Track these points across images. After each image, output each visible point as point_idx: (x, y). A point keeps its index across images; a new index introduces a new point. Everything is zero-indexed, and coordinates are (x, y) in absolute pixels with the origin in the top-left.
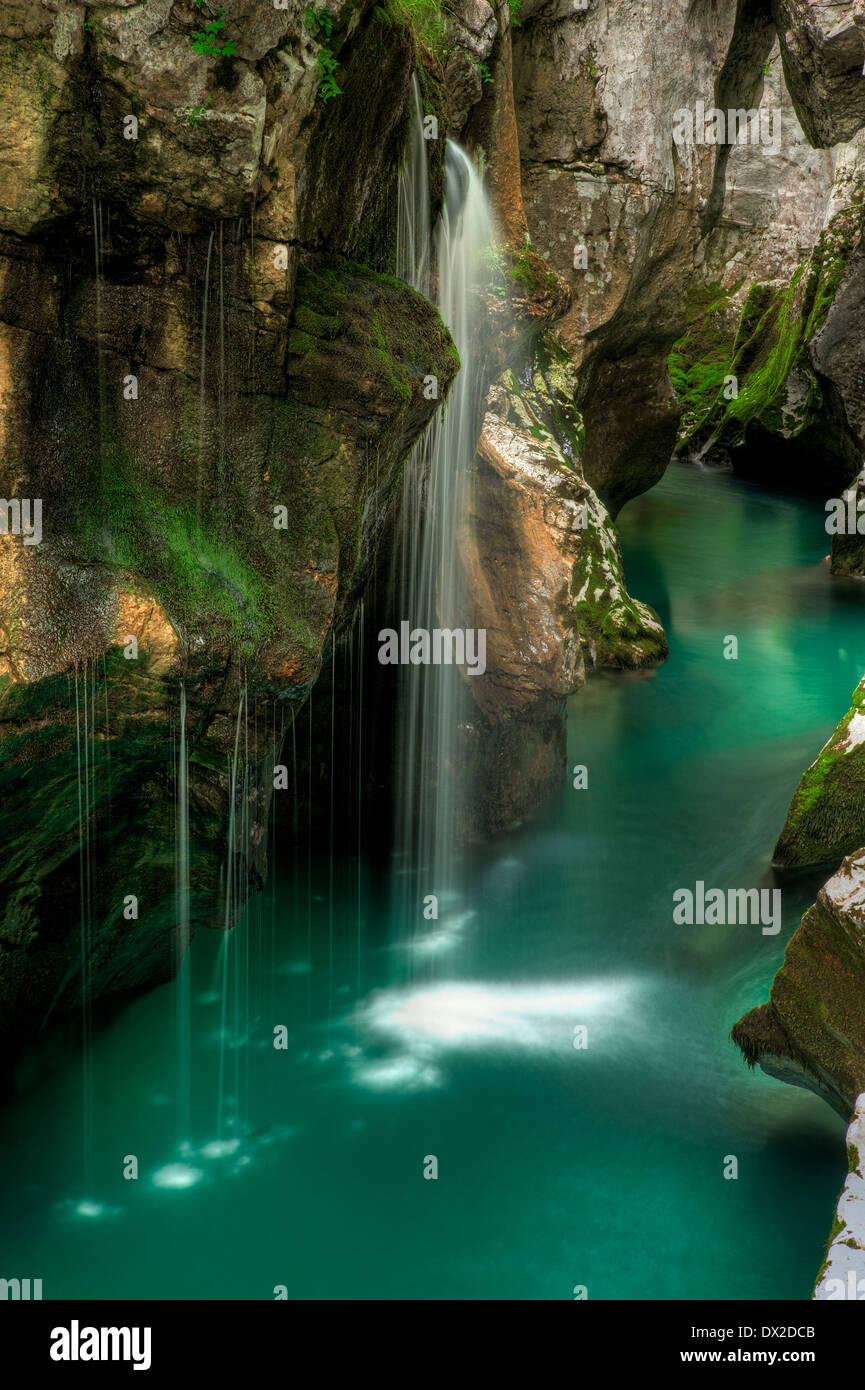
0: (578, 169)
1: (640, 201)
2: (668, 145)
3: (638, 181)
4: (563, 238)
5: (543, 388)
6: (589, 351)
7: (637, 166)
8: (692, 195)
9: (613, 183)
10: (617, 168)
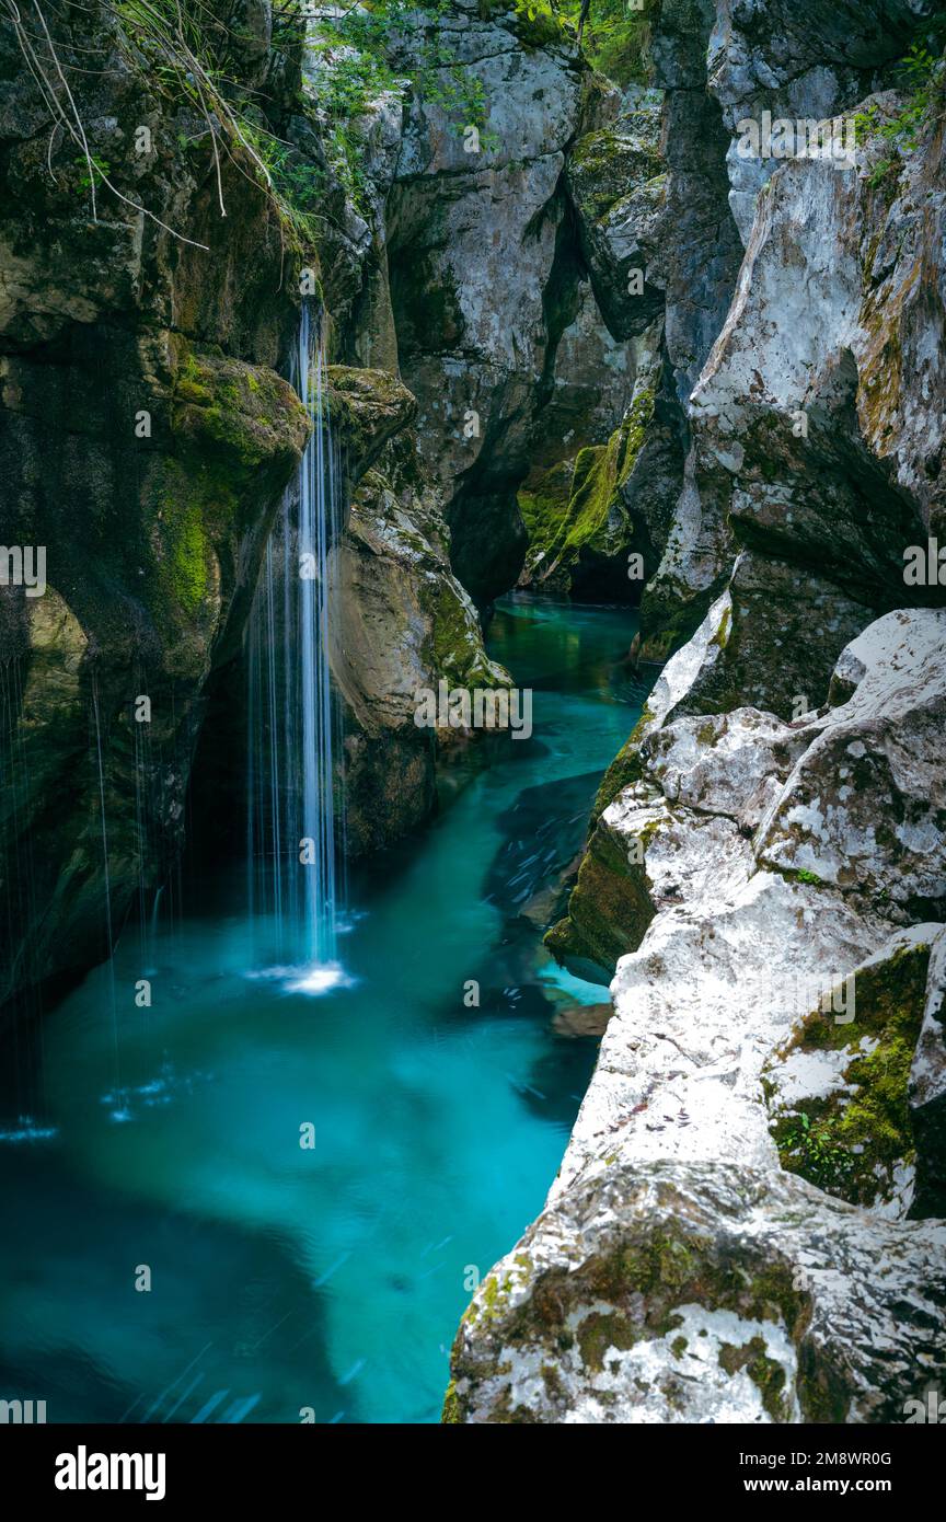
0: (444, 355)
1: (491, 377)
2: (510, 337)
3: (488, 362)
4: (436, 406)
5: (419, 507)
6: (458, 488)
7: (488, 352)
8: (528, 375)
9: (469, 365)
10: (473, 355)
